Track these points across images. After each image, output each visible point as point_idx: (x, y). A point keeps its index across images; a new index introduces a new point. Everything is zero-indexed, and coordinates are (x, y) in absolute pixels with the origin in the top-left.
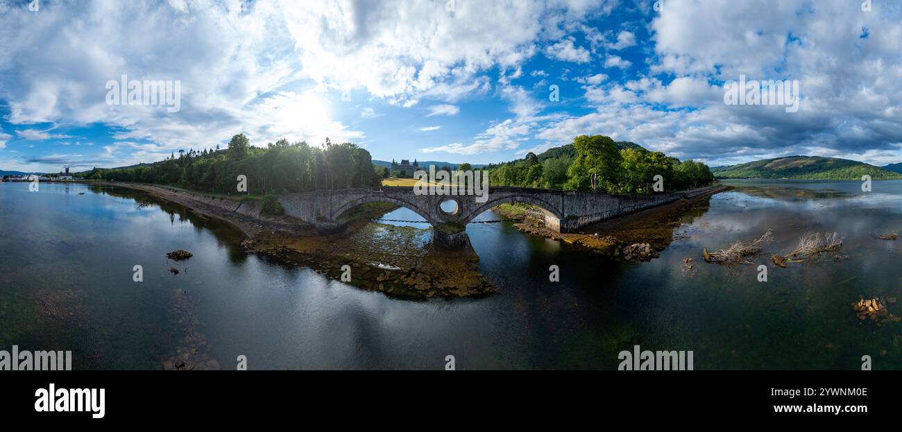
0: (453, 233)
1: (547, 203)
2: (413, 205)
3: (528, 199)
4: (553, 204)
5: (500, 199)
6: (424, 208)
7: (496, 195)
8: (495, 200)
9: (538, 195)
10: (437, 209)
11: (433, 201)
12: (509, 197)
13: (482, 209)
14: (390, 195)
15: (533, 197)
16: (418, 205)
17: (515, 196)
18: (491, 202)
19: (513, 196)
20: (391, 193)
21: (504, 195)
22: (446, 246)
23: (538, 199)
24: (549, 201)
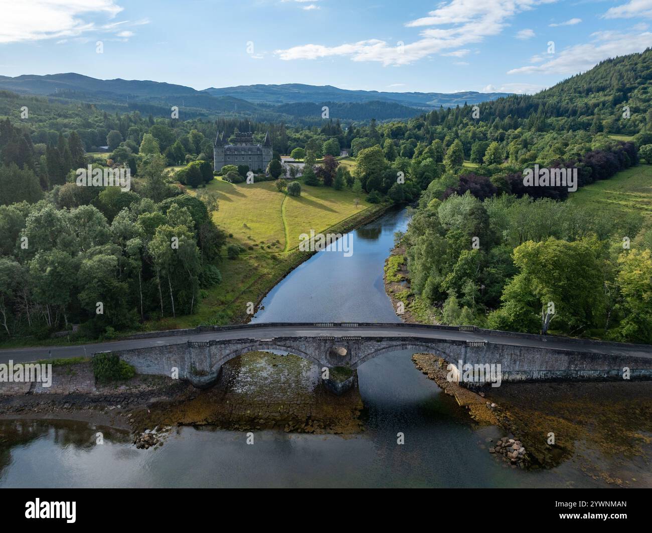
0: (341, 381)
1: (444, 353)
2: (302, 352)
3: (421, 347)
4: (452, 354)
5: (389, 347)
6: (313, 354)
7: (385, 343)
8: (384, 348)
9: (434, 345)
10: (326, 355)
11: (322, 348)
12: (400, 345)
13: (370, 356)
14: (279, 343)
15: (428, 347)
16: (308, 352)
17: (406, 345)
18: (380, 350)
19: (403, 345)
20: (280, 341)
21: (394, 343)
22: (336, 392)
23: (433, 349)
24: (447, 351)
